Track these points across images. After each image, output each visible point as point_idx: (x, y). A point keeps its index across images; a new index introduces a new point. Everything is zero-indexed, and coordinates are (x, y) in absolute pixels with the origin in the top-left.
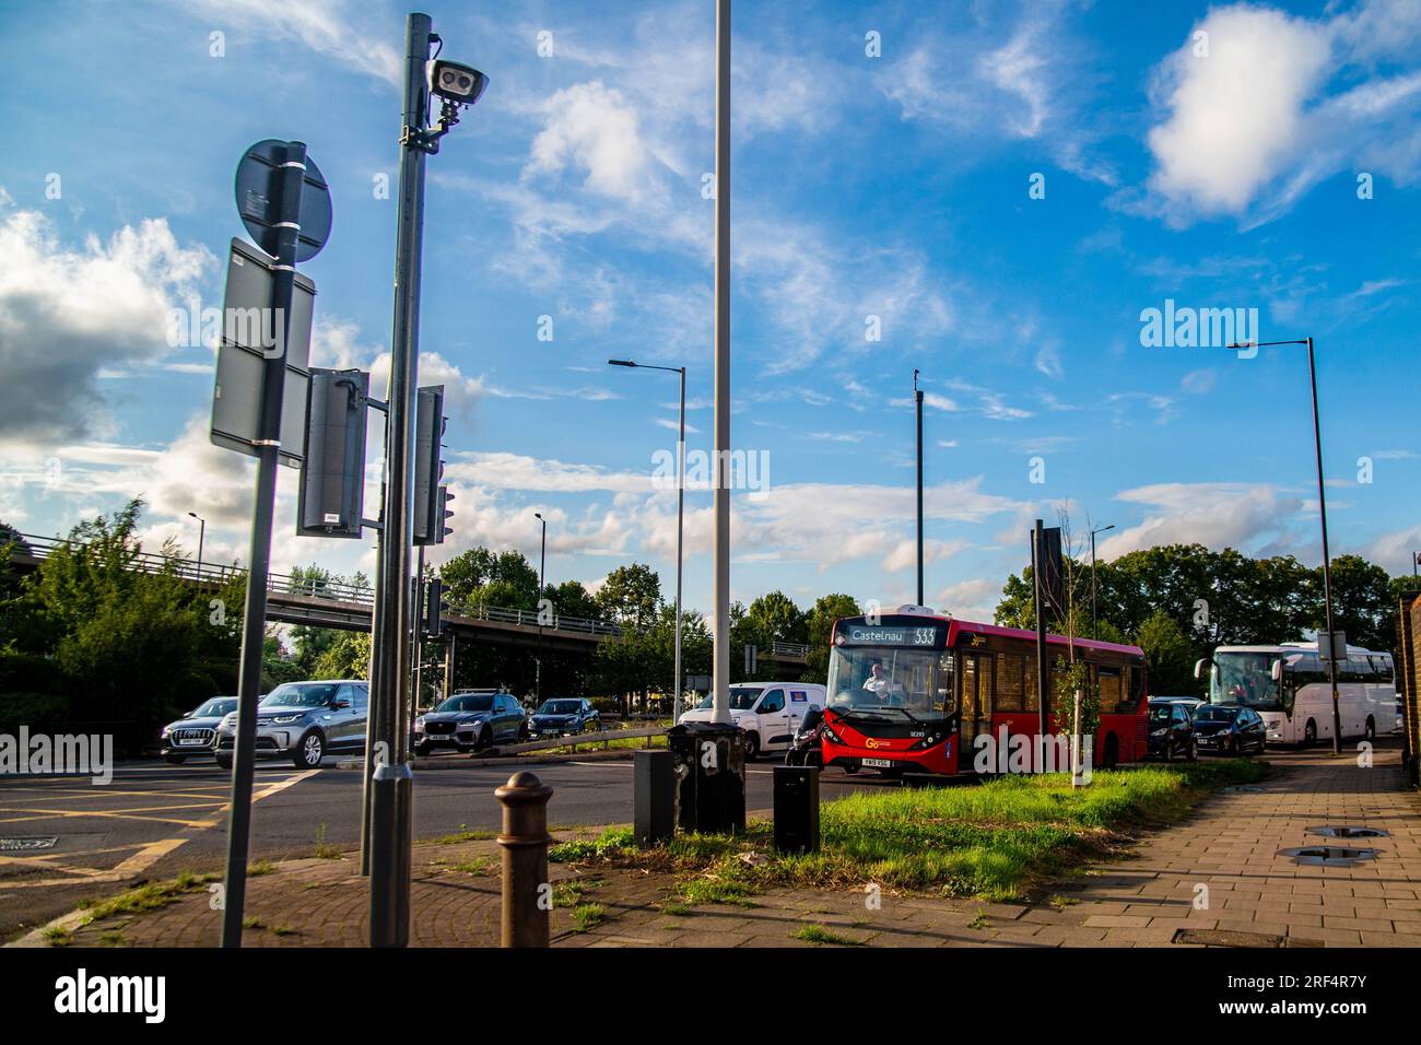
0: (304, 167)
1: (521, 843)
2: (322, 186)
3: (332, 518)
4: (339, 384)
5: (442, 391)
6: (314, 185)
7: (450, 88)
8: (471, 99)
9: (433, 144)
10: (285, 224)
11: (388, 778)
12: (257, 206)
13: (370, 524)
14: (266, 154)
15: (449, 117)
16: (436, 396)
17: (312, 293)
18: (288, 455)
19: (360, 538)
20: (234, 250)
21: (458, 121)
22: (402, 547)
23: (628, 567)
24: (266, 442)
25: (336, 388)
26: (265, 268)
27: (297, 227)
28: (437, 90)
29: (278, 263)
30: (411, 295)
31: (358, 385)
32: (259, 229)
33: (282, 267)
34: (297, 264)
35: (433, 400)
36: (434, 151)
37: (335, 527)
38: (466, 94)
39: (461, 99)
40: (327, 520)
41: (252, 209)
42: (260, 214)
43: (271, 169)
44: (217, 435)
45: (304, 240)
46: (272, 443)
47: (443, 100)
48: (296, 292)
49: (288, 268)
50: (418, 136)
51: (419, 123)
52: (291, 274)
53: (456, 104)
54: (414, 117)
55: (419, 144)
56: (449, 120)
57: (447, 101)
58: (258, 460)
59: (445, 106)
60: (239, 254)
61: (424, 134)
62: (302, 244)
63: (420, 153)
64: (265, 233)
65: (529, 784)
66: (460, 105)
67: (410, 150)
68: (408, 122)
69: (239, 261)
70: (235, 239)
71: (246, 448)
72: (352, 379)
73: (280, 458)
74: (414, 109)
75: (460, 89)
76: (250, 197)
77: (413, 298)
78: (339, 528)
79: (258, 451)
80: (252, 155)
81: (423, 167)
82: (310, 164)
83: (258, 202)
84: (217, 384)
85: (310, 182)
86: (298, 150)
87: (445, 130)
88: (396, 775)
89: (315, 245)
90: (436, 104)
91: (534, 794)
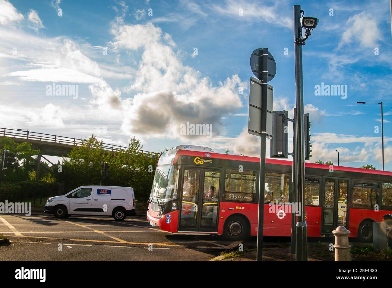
0: (268, 55)
1: (341, 247)
2: (273, 59)
3: (280, 153)
4: (280, 115)
5: (309, 115)
6: (271, 59)
7: (307, 25)
8: (314, 27)
9: (304, 42)
10: (264, 71)
11: (300, 226)
12: (256, 67)
13: (290, 154)
14: (257, 53)
15: (308, 33)
16: (307, 117)
17: (272, 90)
18: (269, 136)
19: (288, 158)
20: (251, 80)
21: (311, 34)
22: (302, 160)
23: (366, 166)
24: (263, 132)
25: (279, 116)
26: (260, 84)
27: (267, 72)
28: (304, 26)
29: (263, 82)
30: (300, 87)
31: (285, 115)
32: (257, 73)
33: (264, 83)
34: (268, 82)
35: (306, 118)
36: (304, 44)
37: (281, 155)
38: (312, 26)
39: (311, 27)
40: (278, 153)
41: (255, 68)
42: (257, 69)
43: (259, 57)
44: (250, 131)
45: (269, 75)
46: (264, 132)
47: (306, 29)
48: (268, 90)
49: (265, 83)
50: (299, 40)
51: (299, 37)
52: (266, 85)
53: (310, 29)
54: (297, 35)
55: (300, 43)
56: (308, 34)
57: (307, 29)
58: (261, 137)
59: (307, 30)
60: (253, 81)
61: (301, 39)
62: (269, 76)
63: (300, 46)
64: (259, 74)
65: (343, 230)
66: (311, 29)
67: (297, 45)
68: (296, 37)
69: (253, 83)
70: (251, 77)
71: (258, 134)
72: (283, 113)
73: (267, 136)
74: (297, 33)
75: (311, 24)
76: (254, 65)
77: (301, 88)
78: (282, 155)
79: (261, 134)
80: (254, 54)
81: (301, 50)
82: (269, 54)
83: (256, 66)
84: (249, 117)
85: (270, 59)
86: (266, 50)
87: (307, 37)
88: (303, 225)
89: (272, 76)
90: (304, 30)
91: (345, 233)
